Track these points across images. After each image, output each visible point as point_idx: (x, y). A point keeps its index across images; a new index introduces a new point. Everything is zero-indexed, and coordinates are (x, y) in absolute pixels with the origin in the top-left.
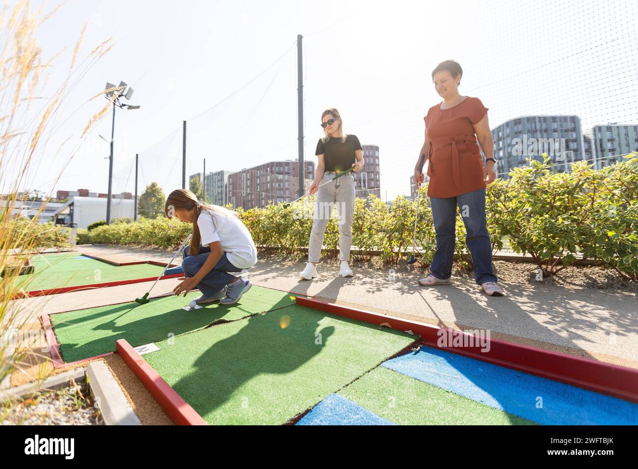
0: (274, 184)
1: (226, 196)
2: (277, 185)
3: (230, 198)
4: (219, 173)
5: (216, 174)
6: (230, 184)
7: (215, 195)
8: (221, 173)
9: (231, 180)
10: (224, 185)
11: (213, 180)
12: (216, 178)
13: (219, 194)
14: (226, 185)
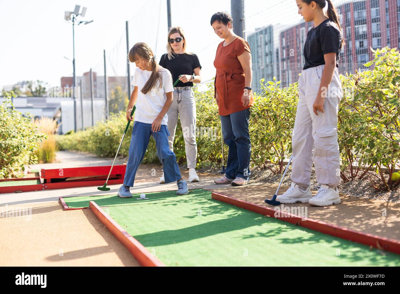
0: (351, 43)
1: (278, 68)
2: (358, 44)
3: (284, 72)
4: (266, 30)
5: (261, 32)
6: (283, 48)
7: (262, 68)
8: (268, 31)
9: (284, 40)
10: (275, 51)
11: (257, 42)
12: (262, 39)
13: (267, 66)
14: (278, 50)
